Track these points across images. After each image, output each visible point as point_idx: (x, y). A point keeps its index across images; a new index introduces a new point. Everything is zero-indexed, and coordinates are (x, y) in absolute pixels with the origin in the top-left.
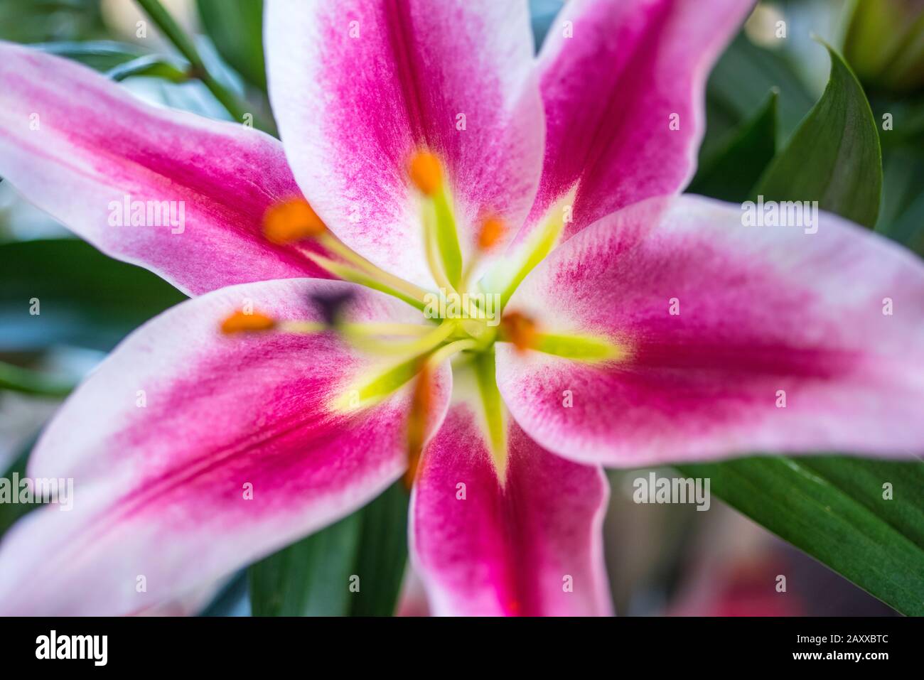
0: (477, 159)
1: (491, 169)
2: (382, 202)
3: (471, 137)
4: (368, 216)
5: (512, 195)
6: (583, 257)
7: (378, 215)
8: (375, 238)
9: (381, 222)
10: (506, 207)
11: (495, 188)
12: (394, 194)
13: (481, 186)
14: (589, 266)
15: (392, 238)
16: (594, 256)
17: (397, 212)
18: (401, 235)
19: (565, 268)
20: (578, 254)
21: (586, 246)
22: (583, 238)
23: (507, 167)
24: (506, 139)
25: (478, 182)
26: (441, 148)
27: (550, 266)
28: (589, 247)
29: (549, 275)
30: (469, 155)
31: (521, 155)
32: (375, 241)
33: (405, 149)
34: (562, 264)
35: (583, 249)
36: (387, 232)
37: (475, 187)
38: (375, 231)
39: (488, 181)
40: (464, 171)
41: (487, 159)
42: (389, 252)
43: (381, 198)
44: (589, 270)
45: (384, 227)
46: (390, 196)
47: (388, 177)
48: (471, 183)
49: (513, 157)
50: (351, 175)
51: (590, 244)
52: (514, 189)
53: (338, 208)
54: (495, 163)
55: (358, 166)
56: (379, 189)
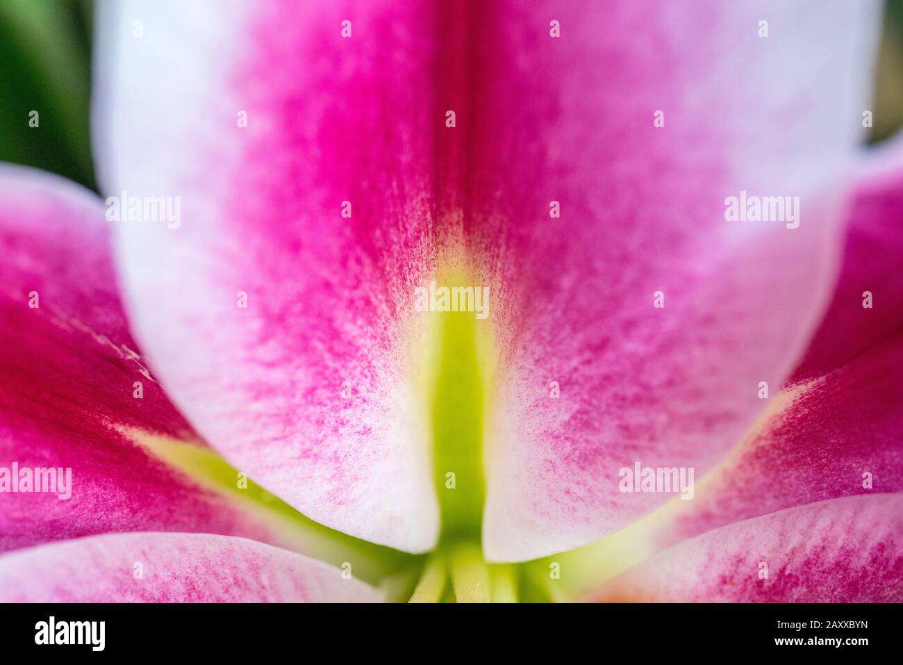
0: (601, 316)
1: (633, 346)
2: (337, 365)
3: (599, 265)
4: (298, 399)
5: (674, 419)
6: (799, 560)
7: (323, 394)
8: (308, 445)
9: (325, 409)
10: (652, 438)
11: (630, 391)
12: (365, 343)
13: (593, 371)
14: (808, 580)
15: (347, 441)
16: (826, 565)
17: (368, 381)
18: (366, 431)
19: (744, 570)
20: (788, 550)
21: (815, 540)
22: (812, 525)
23: (679, 357)
24: (700, 300)
25: (589, 362)
26: (499, 247)
27: (711, 558)
28: (821, 545)
29: (701, 574)
30: (582, 301)
31: (729, 345)
32: (306, 454)
33: (406, 230)
34: (740, 561)
35: (803, 545)
36: (336, 430)
37: (576, 369)
38: (311, 430)
39: (617, 368)
40: (557, 326)
41: (629, 326)
42: (334, 476)
43: (337, 356)
44: (805, 590)
45: (331, 419)
46: (358, 349)
47: (360, 304)
48: (568, 358)
49: (703, 342)
50: (276, 307)
51: (824, 540)
52: (685, 408)
53: (232, 387)
54: (649, 339)
55: (294, 287)
56: (335, 334)
